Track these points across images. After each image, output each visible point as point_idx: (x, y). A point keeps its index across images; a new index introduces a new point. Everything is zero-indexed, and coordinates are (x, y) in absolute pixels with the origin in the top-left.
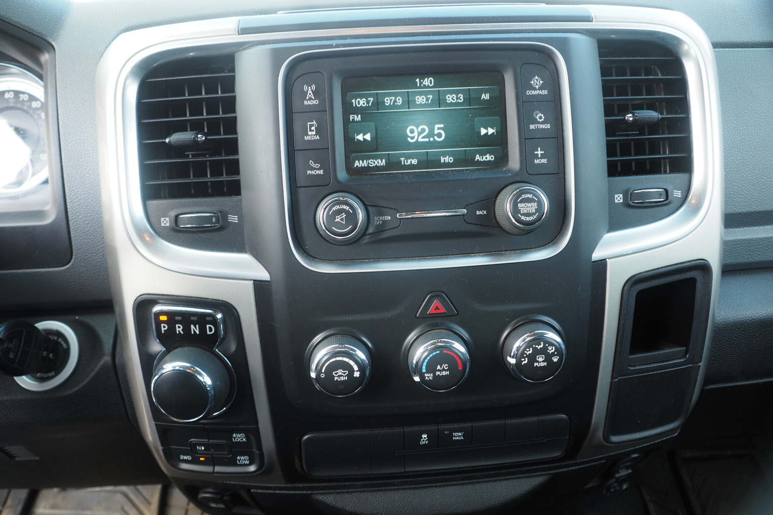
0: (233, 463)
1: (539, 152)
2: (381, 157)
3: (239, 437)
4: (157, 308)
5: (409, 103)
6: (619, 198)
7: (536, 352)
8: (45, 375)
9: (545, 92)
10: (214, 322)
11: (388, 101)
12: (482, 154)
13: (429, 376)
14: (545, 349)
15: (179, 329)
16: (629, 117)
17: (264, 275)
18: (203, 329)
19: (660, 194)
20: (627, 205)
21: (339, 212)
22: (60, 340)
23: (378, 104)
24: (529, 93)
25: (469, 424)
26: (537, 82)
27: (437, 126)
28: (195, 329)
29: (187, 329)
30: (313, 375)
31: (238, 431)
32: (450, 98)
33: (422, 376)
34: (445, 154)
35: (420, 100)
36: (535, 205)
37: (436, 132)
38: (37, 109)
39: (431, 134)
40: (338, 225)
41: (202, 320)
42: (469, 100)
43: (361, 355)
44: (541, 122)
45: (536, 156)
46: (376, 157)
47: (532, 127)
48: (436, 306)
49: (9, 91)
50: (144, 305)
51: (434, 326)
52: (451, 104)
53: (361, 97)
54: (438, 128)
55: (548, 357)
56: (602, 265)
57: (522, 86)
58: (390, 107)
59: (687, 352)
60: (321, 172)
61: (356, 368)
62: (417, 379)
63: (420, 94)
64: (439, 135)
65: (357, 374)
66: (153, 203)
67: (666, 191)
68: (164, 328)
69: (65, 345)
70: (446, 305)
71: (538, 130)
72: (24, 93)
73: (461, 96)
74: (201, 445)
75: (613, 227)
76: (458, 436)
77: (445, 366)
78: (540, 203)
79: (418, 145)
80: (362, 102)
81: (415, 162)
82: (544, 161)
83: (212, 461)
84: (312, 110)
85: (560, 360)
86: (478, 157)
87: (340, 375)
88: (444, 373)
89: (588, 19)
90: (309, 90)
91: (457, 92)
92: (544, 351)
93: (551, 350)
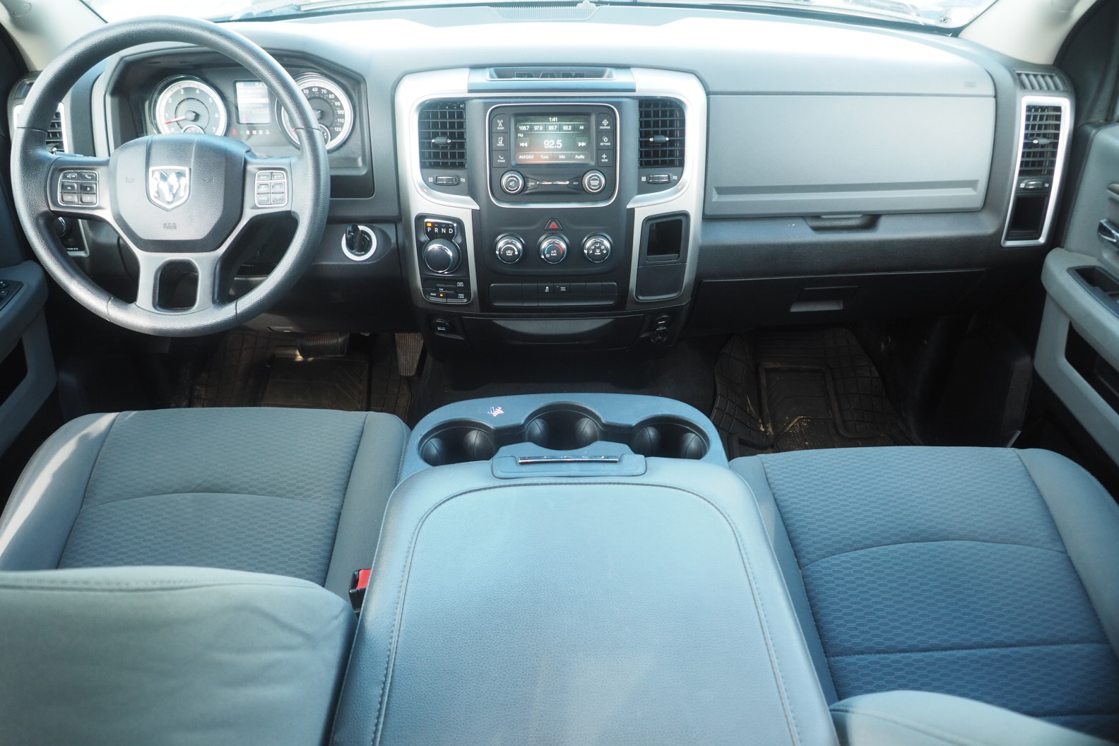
0: (456, 297)
1: (604, 156)
2: (532, 154)
3: (460, 284)
4: (426, 220)
5: (545, 129)
6: (644, 179)
7: (596, 248)
8: (360, 253)
9: (609, 127)
10: (453, 228)
11: (536, 128)
12: (579, 155)
13: (548, 256)
14: (600, 247)
15: (436, 230)
16: (651, 140)
17: (477, 207)
18: (447, 231)
19: (666, 178)
20: (647, 182)
21: (512, 181)
22: (365, 236)
23: (531, 129)
24: (601, 127)
25: (568, 284)
26: (605, 122)
27: (558, 141)
28: (444, 231)
29: (440, 230)
30: (497, 252)
31: (460, 281)
32: (565, 128)
33: (545, 256)
34: (561, 154)
35: (551, 128)
36: (598, 182)
37: (558, 143)
38: (332, 99)
39: (555, 144)
40: (511, 187)
41: (447, 226)
42: (574, 129)
43: (520, 246)
44: (606, 142)
45: (603, 158)
46: (529, 154)
47: (601, 144)
48: (553, 225)
49: (315, 87)
50: (420, 218)
51: (553, 234)
52: (566, 131)
53: (524, 125)
54: (559, 142)
55: (601, 251)
56: (632, 210)
57: (599, 123)
58: (537, 131)
59: (679, 256)
60: (504, 161)
61: (516, 250)
62: (543, 257)
63: (551, 125)
64: (559, 145)
65: (516, 253)
66: (426, 171)
67: (669, 176)
68: (429, 229)
69: (368, 239)
70: (557, 225)
71: (604, 146)
72: (324, 89)
73: (570, 127)
74: (441, 288)
75: (639, 193)
76: (563, 289)
77: (555, 251)
78: (600, 181)
79: (549, 149)
80: (523, 128)
81: (547, 157)
82: (607, 160)
83: (446, 296)
84: (501, 132)
85: (607, 252)
86: (577, 157)
87: (509, 253)
88: (554, 255)
89: (634, 90)
90: (500, 122)
91: (568, 125)
92: (599, 248)
93: (603, 247)
